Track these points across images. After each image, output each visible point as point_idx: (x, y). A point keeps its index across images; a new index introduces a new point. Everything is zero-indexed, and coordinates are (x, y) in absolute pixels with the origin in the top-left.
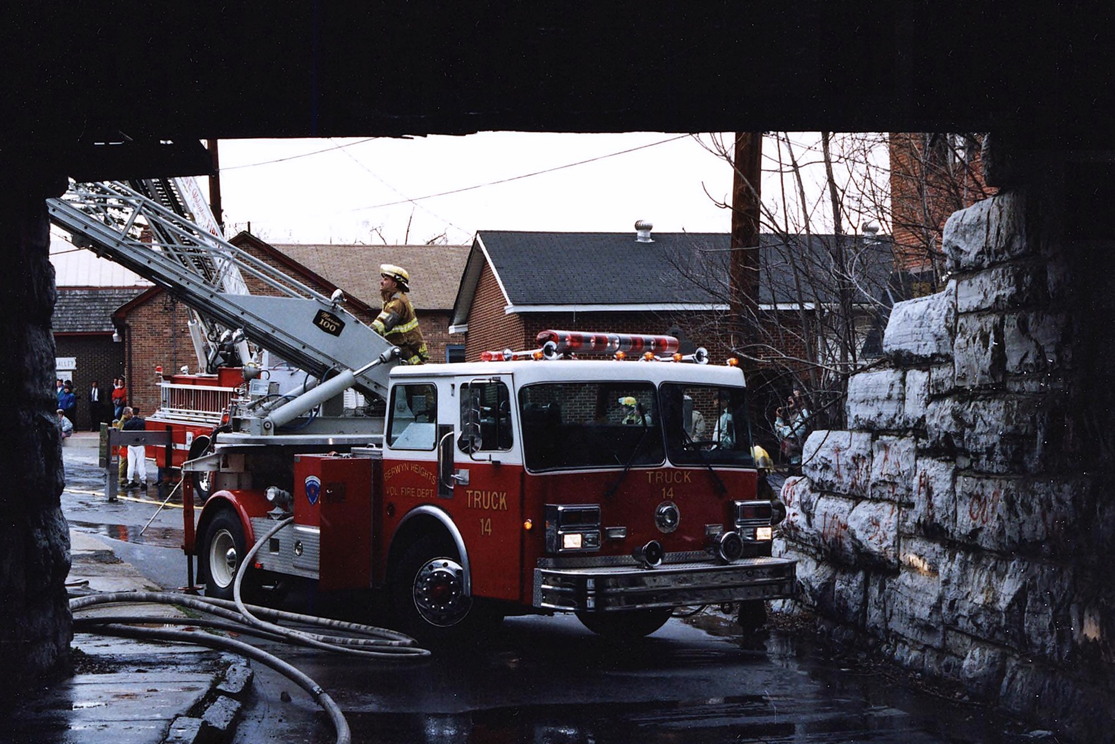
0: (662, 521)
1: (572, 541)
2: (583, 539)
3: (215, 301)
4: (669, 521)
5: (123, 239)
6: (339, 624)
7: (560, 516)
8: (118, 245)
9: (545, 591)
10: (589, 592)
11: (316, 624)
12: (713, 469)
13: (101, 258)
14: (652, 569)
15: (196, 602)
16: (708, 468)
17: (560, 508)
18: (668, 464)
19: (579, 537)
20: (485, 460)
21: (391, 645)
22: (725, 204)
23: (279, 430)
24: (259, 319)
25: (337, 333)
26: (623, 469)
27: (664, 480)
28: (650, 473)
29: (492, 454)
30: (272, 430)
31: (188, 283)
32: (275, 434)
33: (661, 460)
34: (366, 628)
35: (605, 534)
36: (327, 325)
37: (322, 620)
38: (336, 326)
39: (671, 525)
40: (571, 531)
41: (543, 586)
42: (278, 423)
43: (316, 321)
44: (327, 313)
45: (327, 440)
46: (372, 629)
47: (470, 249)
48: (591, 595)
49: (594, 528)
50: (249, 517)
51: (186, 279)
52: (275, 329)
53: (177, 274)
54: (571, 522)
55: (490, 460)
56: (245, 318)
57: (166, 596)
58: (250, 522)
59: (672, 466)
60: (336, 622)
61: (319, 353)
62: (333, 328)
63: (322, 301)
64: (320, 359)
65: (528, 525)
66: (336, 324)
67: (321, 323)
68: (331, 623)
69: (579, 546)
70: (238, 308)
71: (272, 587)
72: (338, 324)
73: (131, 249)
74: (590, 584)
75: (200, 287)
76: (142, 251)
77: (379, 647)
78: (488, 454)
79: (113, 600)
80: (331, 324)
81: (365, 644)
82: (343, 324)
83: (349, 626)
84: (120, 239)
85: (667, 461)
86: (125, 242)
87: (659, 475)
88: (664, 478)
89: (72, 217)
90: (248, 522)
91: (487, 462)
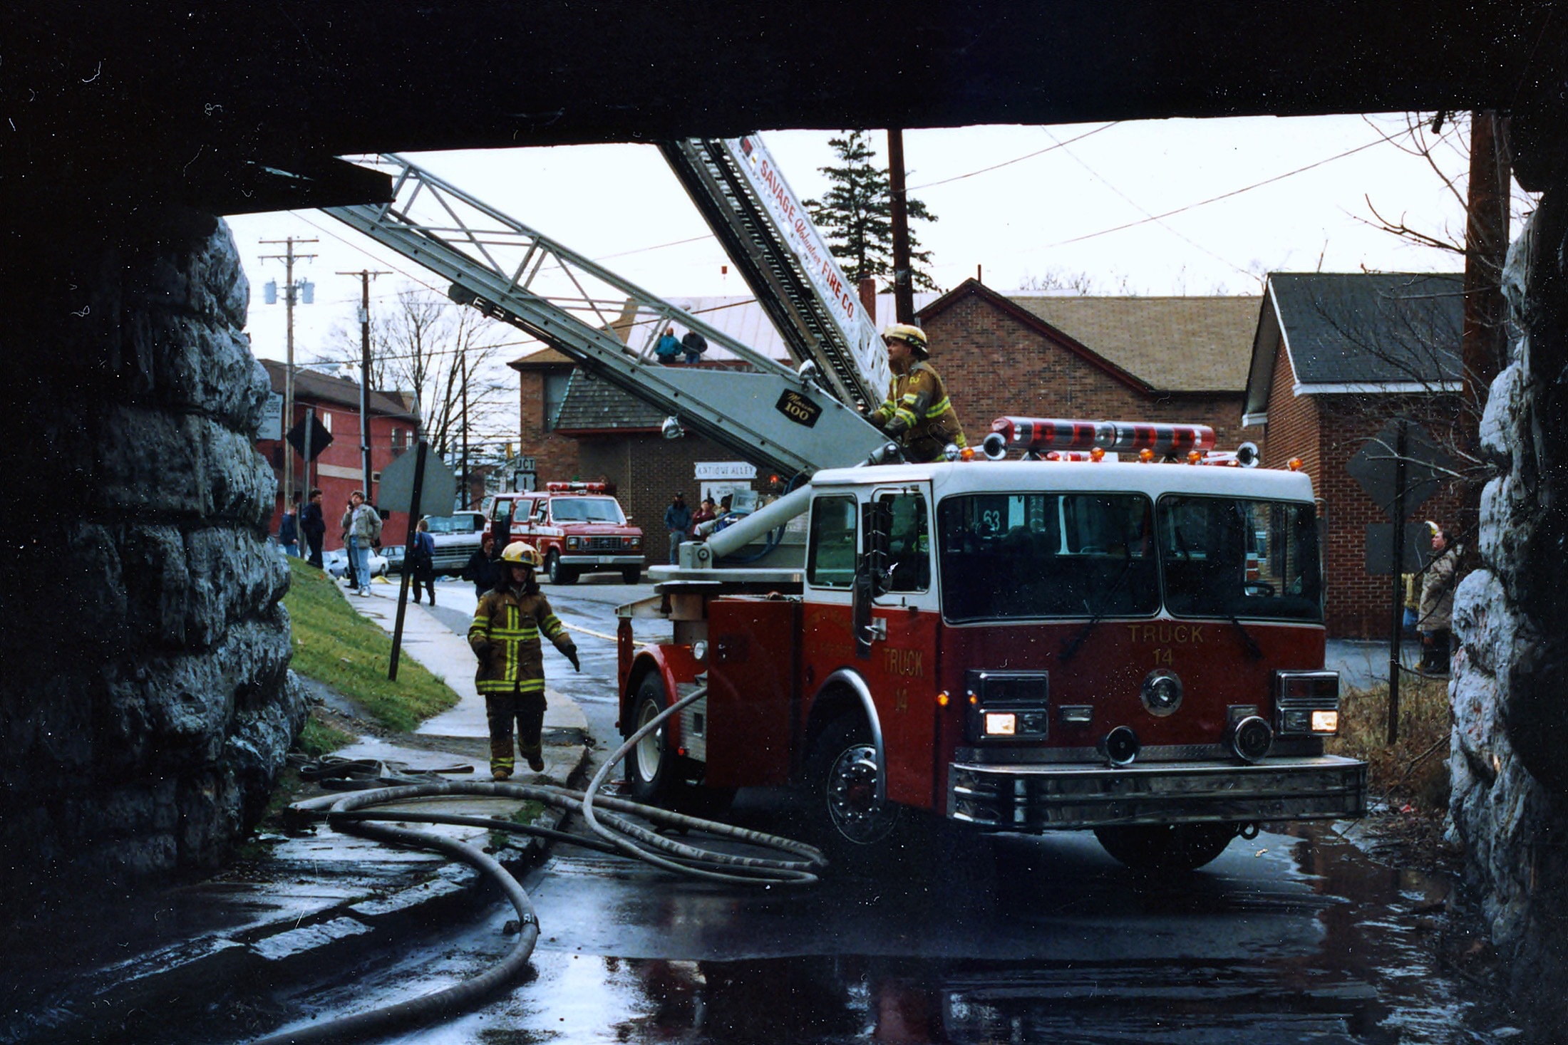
0: (1153, 699)
1: (1000, 724)
2: (1019, 721)
3: (637, 377)
4: (1165, 699)
5: (511, 291)
6: (758, 837)
7: (983, 686)
8: (502, 300)
9: (960, 796)
10: (1019, 799)
11: (730, 837)
12: (1240, 622)
13: (489, 318)
14: (1121, 767)
15: (564, 798)
16: (1230, 622)
17: (983, 676)
18: (1164, 614)
19: (1011, 718)
20: (894, 605)
21: (783, 867)
22: (1402, 227)
23: (719, 561)
24: (698, 403)
25: (810, 422)
26: (1089, 621)
27: (1157, 639)
28: (1133, 627)
29: (906, 597)
30: (710, 561)
31: (600, 353)
32: (714, 566)
33: (1153, 606)
34: (788, 844)
35: (1057, 716)
36: (795, 411)
37: (739, 831)
38: (809, 412)
39: (1167, 704)
40: (1000, 709)
41: (958, 789)
42: (721, 551)
43: (781, 406)
44: (796, 394)
45: (791, 575)
46: (795, 845)
47: (1261, 300)
48: (1020, 804)
49: (1038, 706)
50: (677, 680)
51: (596, 346)
52: (721, 417)
53: (584, 339)
54: (999, 697)
55: (903, 605)
56: (679, 401)
57: (523, 789)
58: (677, 688)
59: (1170, 617)
60: (755, 834)
61: (785, 451)
62: (804, 415)
63: (790, 377)
64: (786, 459)
65: (943, 700)
66: (810, 409)
67: (787, 409)
68: (748, 835)
69: (1011, 731)
70: (671, 388)
71: (695, 782)
72: (811, 410)
73: (521, 306)
74: (1019, 785)
75: (616, 358)
76: (535, 308)
77: (769, 870)
78: (901, 596)
79: (445, 792)
80: (802, 409)
81: (751, 864)
82: (818, 411)
83: (770, 840)
84: (505, 292)
85: (1164, 610)
86: (513, 296)
87: (1149, 630)
88: (1157, 634)
89: (440, 261)
90: (672, 690)
91: (899, 608)
